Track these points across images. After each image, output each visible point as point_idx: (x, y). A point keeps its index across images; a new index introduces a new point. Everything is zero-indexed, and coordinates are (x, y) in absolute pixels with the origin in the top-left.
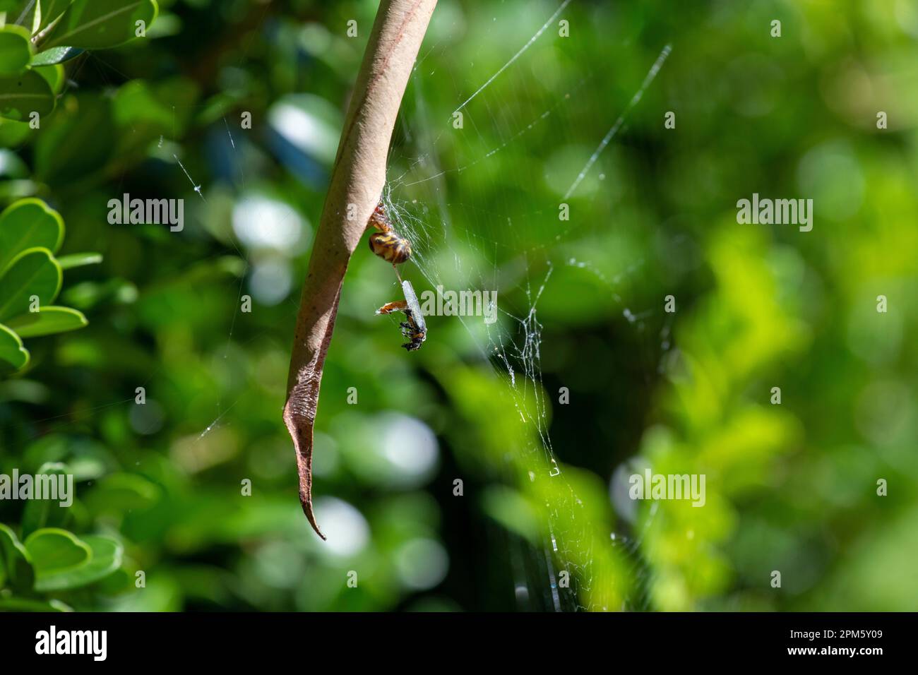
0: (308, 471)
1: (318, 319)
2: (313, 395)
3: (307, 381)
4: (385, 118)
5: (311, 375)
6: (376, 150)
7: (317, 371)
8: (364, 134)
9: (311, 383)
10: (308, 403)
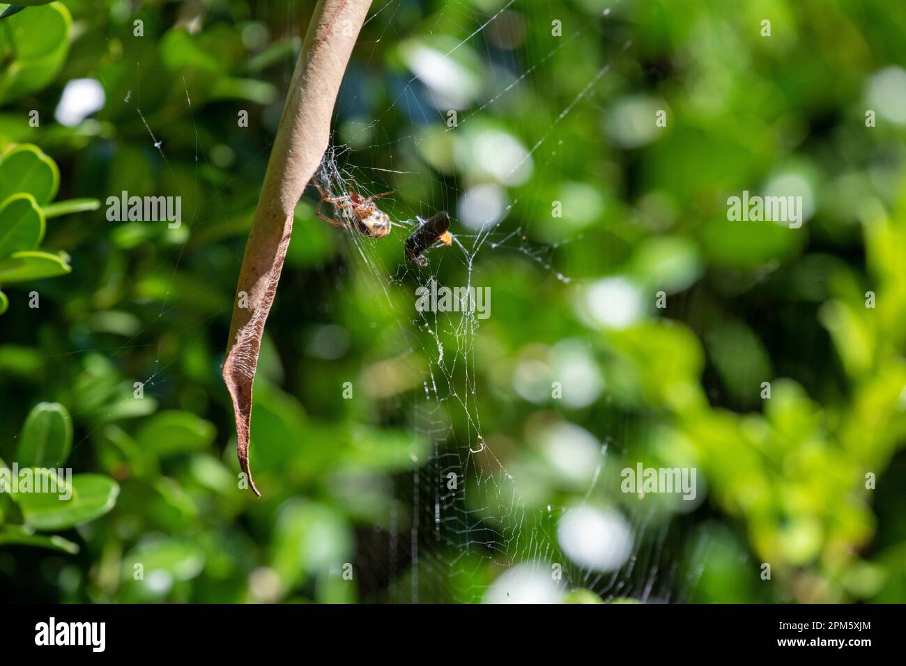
0: (246, 428)
1: (257, 280)
2: (253, 354)
3: (246, 340)
4: (326, 83)
5: (251, 334)
6: (316, 114)
7: (258, 330)
8: (304, 99)
9: (251, 342)
10: (246, 361)
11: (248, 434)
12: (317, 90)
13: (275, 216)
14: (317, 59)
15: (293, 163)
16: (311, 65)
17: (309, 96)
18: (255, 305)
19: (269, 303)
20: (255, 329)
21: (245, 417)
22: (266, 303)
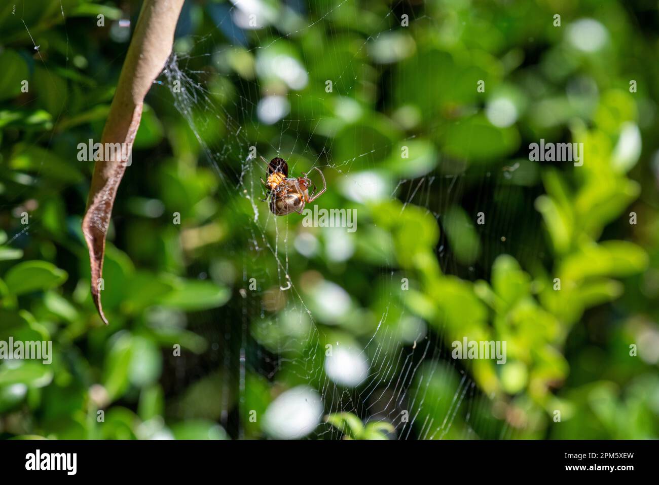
0: (99, 271)
2: (106, 213)
3: (101, 202)
5: (105, 198)
7: (111, 194)
8: (154, 16)
9: (105, 204)
10: (101, 218)
13: (127, 105)
15: (142, 64)
17: (157, 13)
18: (109, 174)
19: (120, 174)
20: (109, 194)
21: (98, 262)
22: (118, 173)
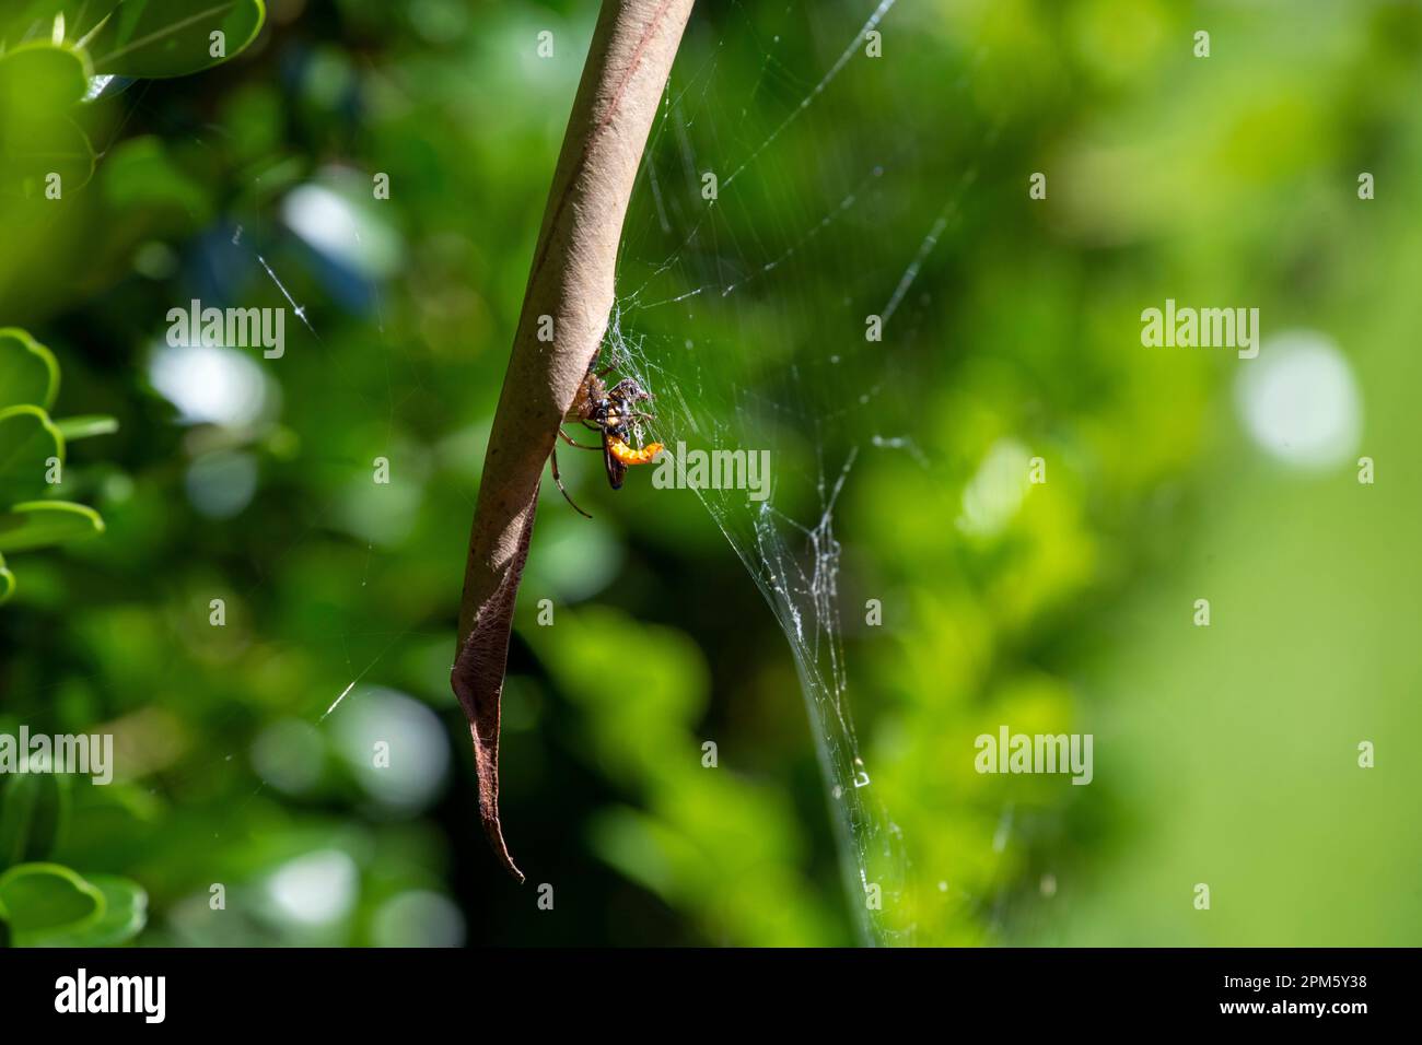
0: (492, 770)
4: (614, 194)
6: (601, 246)
8: (581, 221)
11: (494, 779)
12: (601, 206)
13: (540, 414)
14: (598, 155)
15: (568, 326)
16: (588, 165)
17: (588, 216)
21: (488, 751)
